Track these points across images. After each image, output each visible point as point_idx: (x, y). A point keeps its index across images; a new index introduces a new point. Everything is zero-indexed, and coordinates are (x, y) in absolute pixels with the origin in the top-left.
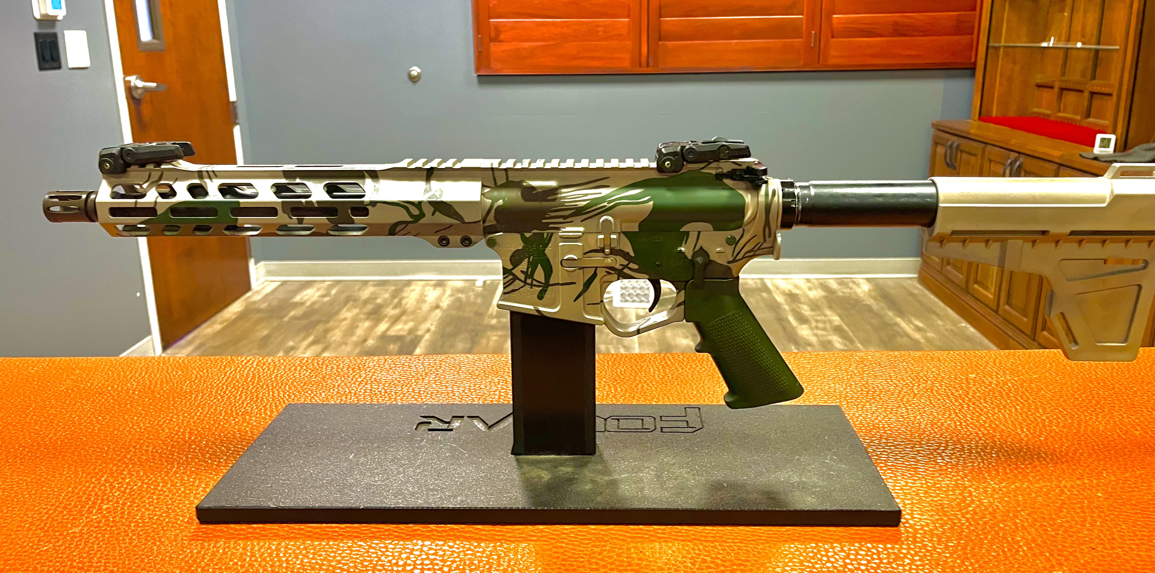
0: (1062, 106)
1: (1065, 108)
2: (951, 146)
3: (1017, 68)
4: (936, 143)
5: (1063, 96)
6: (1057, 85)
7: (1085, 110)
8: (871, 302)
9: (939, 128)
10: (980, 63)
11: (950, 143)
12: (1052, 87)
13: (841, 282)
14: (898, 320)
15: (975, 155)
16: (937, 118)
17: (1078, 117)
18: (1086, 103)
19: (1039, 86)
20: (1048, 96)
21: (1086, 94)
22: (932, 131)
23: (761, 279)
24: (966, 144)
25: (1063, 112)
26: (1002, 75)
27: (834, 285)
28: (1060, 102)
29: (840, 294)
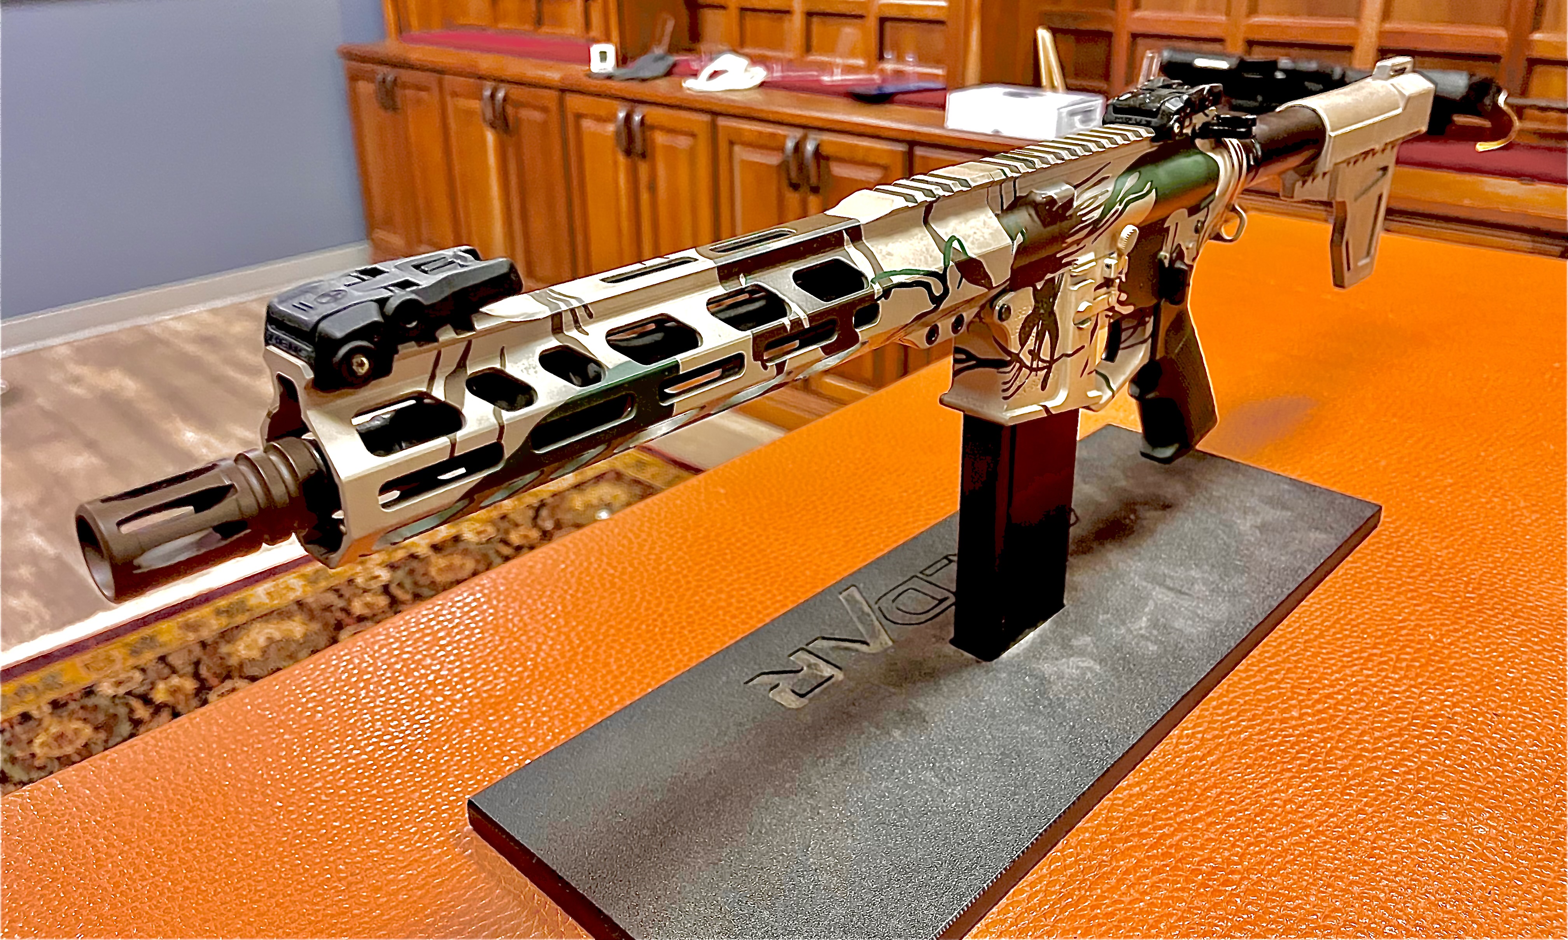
0: (500, 14)
1: (504, 15)
2: (384, 81)
4: (354, 78)
7: (534, 16)
9: (349, 55)
11: (381, 76)
15: (428, 89)
16: (339, 42)
17: (528, 27)
18: (534, 8)
22: (341, 62)
24: (406, 75)
25: (504, 21)
28: (496, 10)
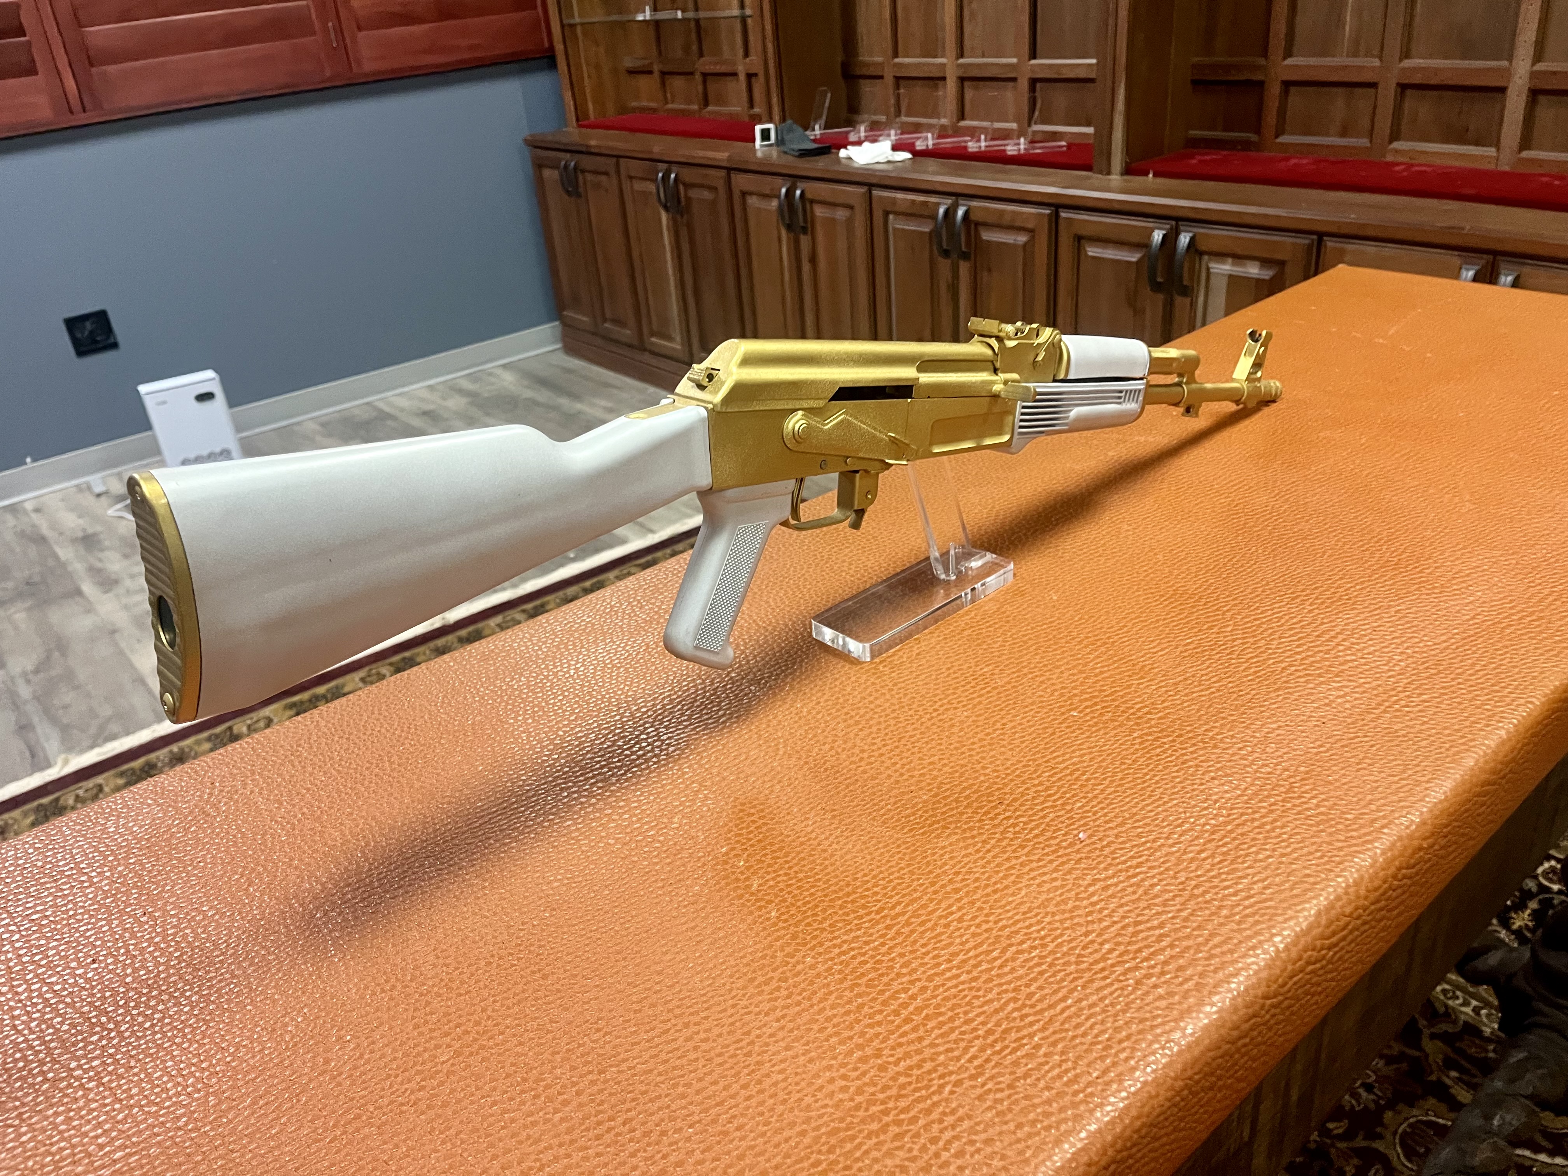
0: (669, 95)
1: (673, 96)
2: (566, 167)
3: (602, 50)
4: (539, 165)
5: (667, 83)
6: (656, 68)
7: (701, 95)
8: (528, 394)
9: (535, 144)
10: (559, 47)
11: (563, 163)
12: (650, 72)
13: (474, 378)
14: (579, 406)
15: (606, 174)
16: (526, 133)
17: (695, 107)
18: (700, 88)
19: (632, 72)
20: (647, 85)
21: (698, 77)
22: (526, 150)
23: (368, 404)
25: (673, 102)
26: (588, 64)
27: (466, 385)
28: (665, 92)
29: (486, 395)
